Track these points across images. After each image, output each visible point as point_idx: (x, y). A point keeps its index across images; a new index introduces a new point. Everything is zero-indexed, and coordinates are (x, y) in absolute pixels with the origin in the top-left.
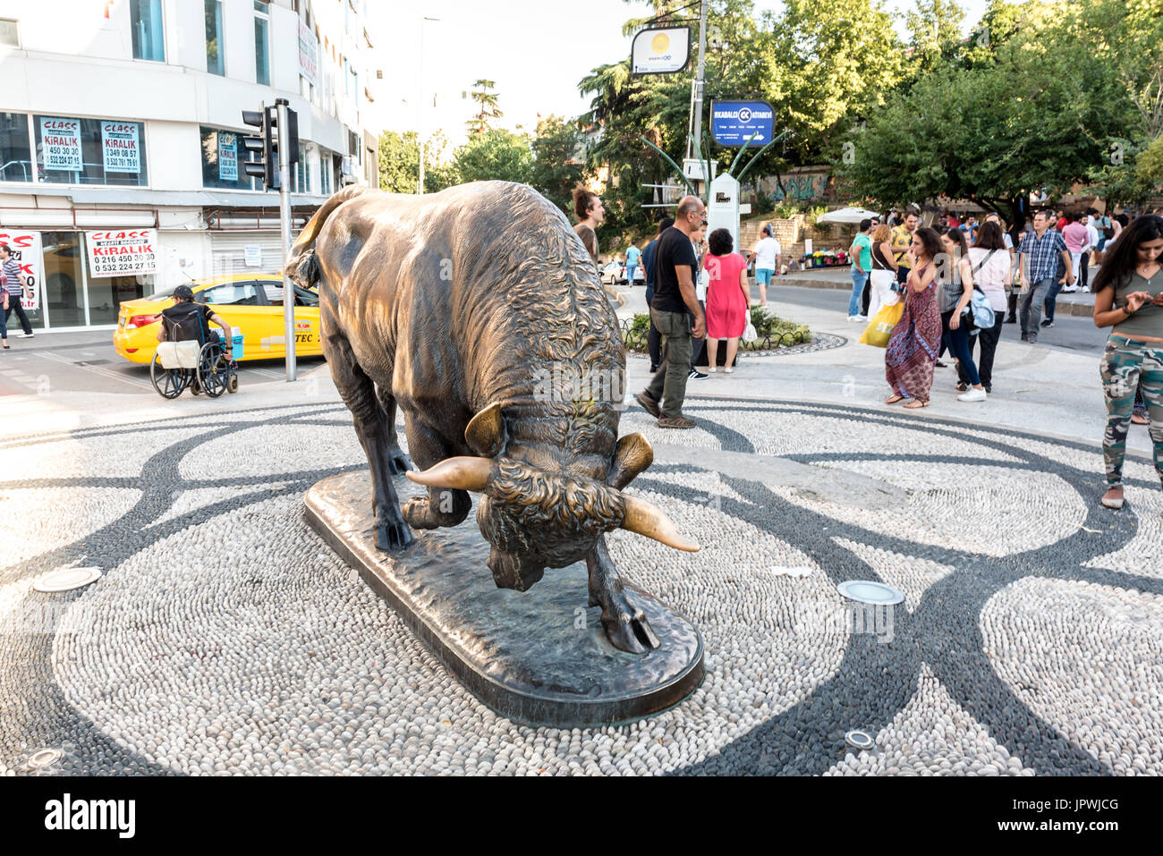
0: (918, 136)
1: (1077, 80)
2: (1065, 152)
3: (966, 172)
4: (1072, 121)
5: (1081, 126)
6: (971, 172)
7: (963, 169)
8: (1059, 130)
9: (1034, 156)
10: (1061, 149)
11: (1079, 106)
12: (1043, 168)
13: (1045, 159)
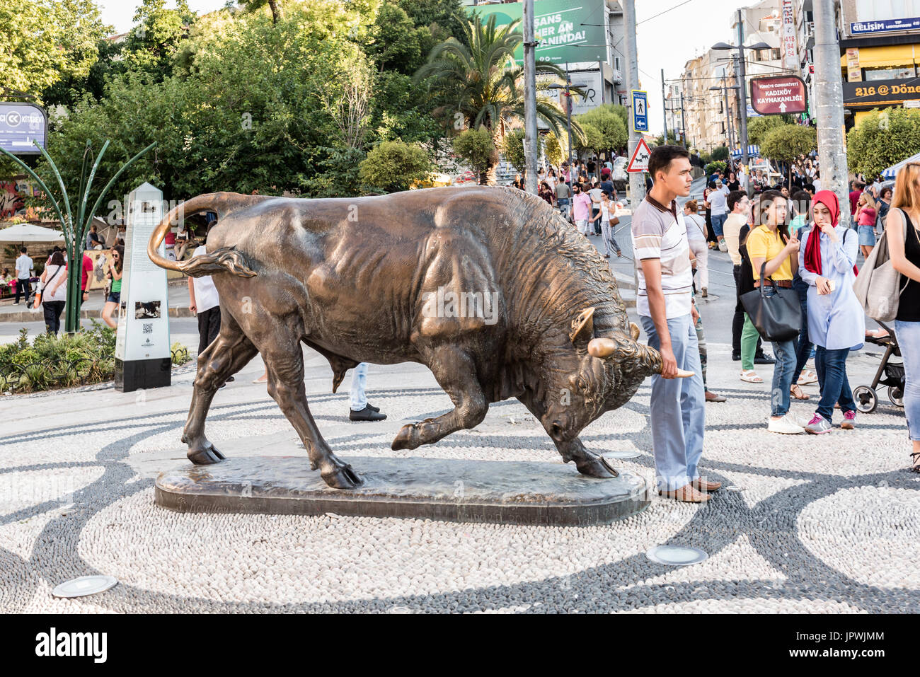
0: (127, 143)
1: (278, 93)
2: (273, 161)
3: (180, 180)
4: (278, 130)
5: (287, 136)
6: (187, 181)
7: (177, 178)
8: (268, 138)
9: (245, 164)
10: (271, 157)
11: (284, 116)
12: (256, 176)
13: (257, 167)
